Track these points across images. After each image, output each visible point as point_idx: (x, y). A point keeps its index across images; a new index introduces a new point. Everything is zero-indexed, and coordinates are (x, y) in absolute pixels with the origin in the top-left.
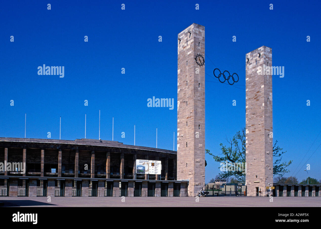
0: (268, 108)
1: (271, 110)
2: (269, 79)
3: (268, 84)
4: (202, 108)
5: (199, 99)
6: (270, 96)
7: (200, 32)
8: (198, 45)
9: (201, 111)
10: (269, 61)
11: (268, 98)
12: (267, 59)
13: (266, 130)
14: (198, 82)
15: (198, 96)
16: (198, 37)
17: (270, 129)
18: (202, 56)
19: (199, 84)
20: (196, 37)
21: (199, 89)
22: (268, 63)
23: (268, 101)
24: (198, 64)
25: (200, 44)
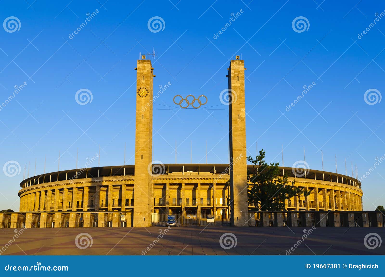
0: (238, 126)
1: (243, 128)
3: (239, 100)
4: (146, 138)
5: (141, 130)
6: (242, 112)
8: (143, 79)
9: (144, 141)
10: (240, 75)
12: (236, 73)
13: (235, 151)
14: (140, 114)
15: (141, 128)
16: (142, 71)
17: (242, 149)
18: (145, 88)
19: (143, 115)
20: (140, 72)
21: (142, 120)
22: (238, 77)
23: (239, 119)
24: (141, 97)
25: (145, 78)
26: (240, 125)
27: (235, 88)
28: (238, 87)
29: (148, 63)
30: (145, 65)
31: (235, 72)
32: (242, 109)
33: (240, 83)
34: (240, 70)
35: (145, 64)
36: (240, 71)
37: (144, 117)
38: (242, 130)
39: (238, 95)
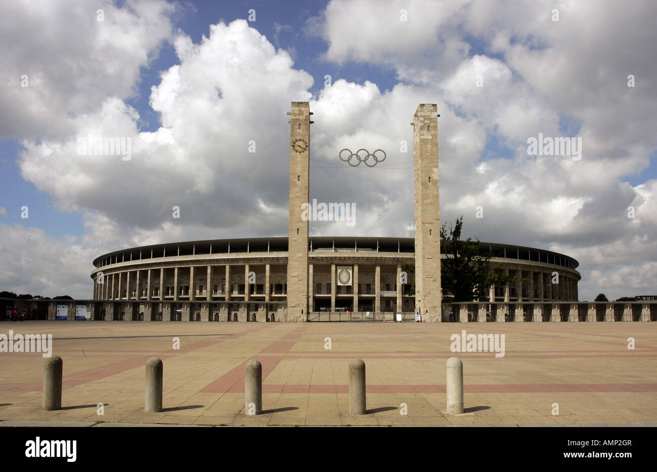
0: (429, 192)
1: (435, 194)
2: (431, 150)
3: (430, 156)
6: (434, 173)
7: (300, 111)
8: (298, 128)
10: (431, 123)
11: (430, 177)
12: (426, 122)
13: (425, 224)
14: (296, 174)
15: (297, 192)
16: (298, 117)
17: (434, 221)
18: (303, 140)
19: (299, 176)
20: (295, 118)
21: (298, 182)
22: (429, 126)
23: (429, 182)
24: (297, 151)
25: (301, 126)
26: (431, 190)
27: (425, 141)
28: (429, 139)
29: (306, 107)
30: (302, 109)
31: (425, 119)
32: (434, 169)
33: (432, 135)
34: (432, 117)
35: (302, 107)
36: (431, 119)
37: (300, 177)
38: (434, 196)
39: (429, 150)
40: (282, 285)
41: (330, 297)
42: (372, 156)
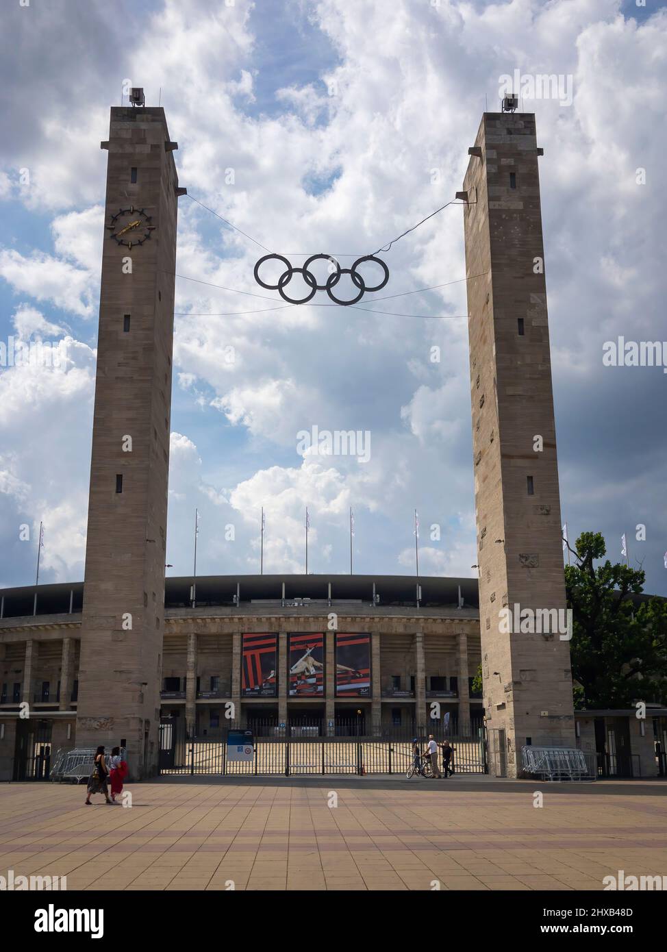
0: (520, 363)
1: (540, 368)
5: (121, 374)
6: (533, 306)
7: (137, 131)
8: (130, 178)
9: (128, 419)
11: (521, 321)
12: (504, 161)
13: (512, 460)
18: (141, 213)
20: (120, 152)
21: (123, 336)
22: (513, 175)
23: (521, 332)
24: (121, 243)
25: (139, 173)
27: (504, 216)
28: (516, 211)
29: (153, 121)
30: (143, 126)
31: (500, 155)
32: (532, 295)
33: (521, 200)
34: (520, 148)
35: (143, 121)
37: (132, 322)
38: (536, 376)
39: (516, 242)
40: (178, 679)
41: (277, 703)
42: (349, 275)
